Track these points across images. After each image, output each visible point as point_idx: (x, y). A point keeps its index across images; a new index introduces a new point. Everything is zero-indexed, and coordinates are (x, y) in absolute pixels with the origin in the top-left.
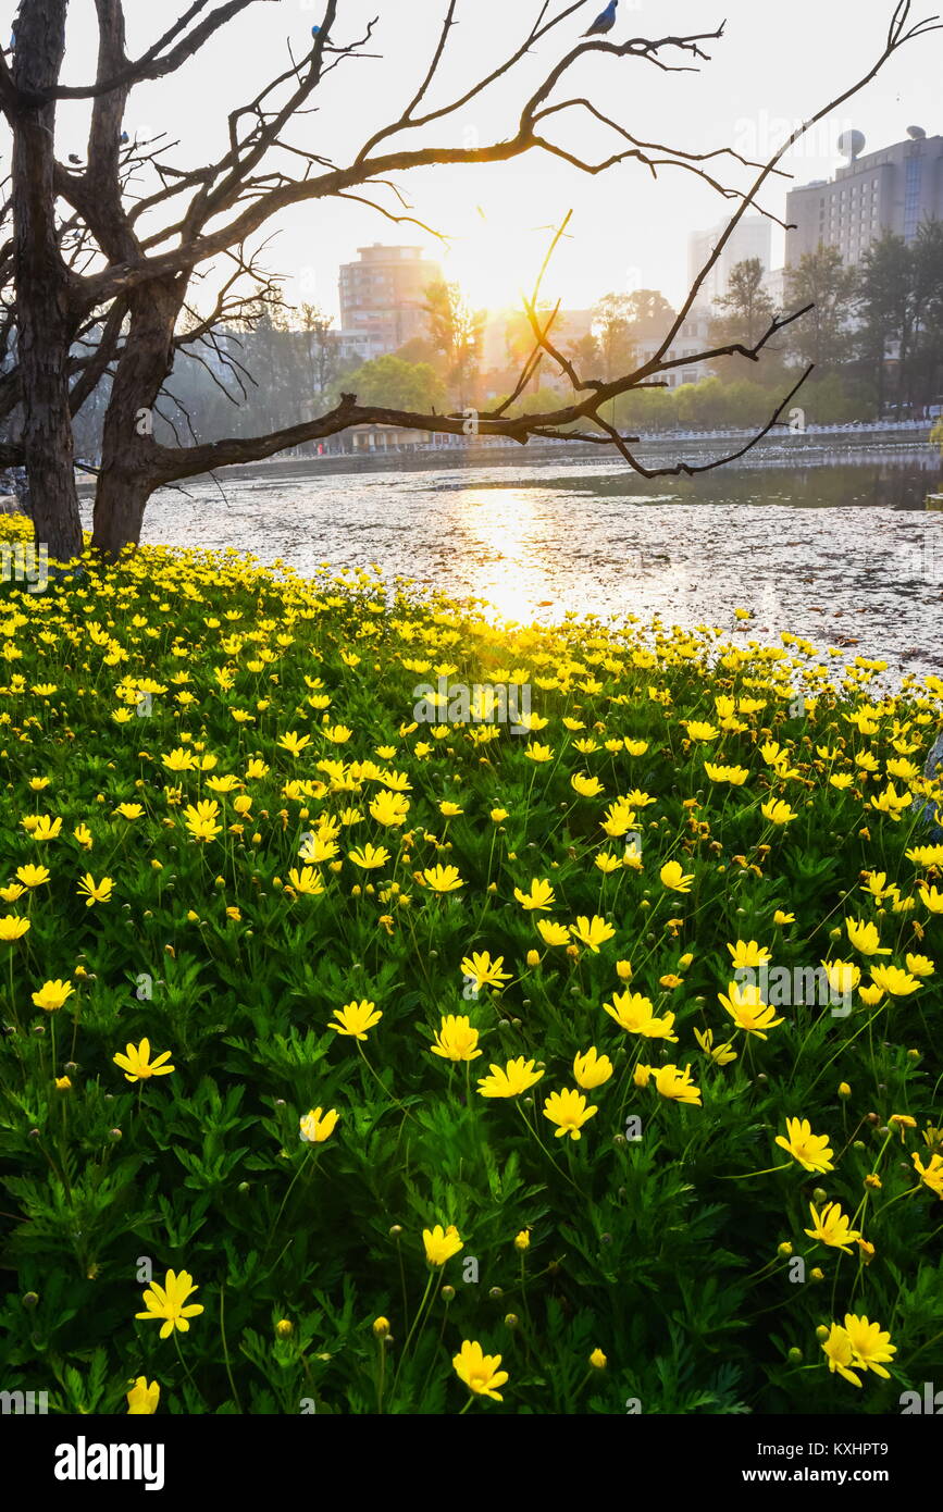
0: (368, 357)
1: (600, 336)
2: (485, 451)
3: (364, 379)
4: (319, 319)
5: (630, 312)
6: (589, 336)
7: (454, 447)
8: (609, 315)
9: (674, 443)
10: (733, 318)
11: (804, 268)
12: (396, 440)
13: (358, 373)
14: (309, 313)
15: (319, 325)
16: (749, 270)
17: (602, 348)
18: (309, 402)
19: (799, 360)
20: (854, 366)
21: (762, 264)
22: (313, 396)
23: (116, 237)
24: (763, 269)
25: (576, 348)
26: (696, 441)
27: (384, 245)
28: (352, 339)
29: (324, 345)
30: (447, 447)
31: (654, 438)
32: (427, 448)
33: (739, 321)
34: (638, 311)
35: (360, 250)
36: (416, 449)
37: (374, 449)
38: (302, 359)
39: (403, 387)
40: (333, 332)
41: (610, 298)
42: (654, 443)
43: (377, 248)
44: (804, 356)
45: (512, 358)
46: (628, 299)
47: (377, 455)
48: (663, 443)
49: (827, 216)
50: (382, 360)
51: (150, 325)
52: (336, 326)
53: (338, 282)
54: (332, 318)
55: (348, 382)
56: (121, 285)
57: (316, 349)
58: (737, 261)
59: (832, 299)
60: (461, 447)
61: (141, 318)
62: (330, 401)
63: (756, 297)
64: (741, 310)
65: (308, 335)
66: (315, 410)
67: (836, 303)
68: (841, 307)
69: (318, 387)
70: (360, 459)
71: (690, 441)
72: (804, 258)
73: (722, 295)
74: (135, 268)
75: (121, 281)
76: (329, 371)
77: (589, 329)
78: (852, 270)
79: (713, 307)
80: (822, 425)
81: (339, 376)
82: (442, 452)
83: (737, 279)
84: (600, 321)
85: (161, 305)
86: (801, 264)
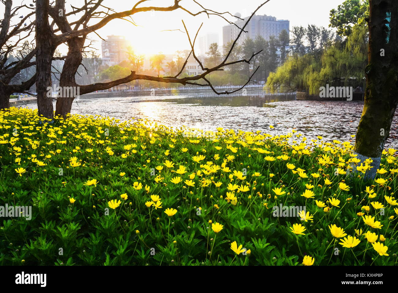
0: (110, 65)
1: (175, 61)
2: (145, 92)
3: (109, 72)
4: (96, 55)
5: (183, 55)
6: (173, 61)
7: (136, 91)
8: (178, 56)
9: (197, 90)
10: (211, 58)
11: (228, 46)
12: (119, 88)
13: (108, 70)
14: (93, 53)
15: (96, 56)
16: (214, 46)
17: (176, 65)
18: (93, 78)
19: (228, 69)
20: (242, 71)
21: (217, 44)
22: (94, 76)
23: (64, 25)
24: (218, 46)
25: (170, 65)
26: (202, 90)
27: (115, 35)
28: (105, 60)
29: (97, 62)
30: (134, 91)
31: (191, 89)
32: (128, 91)
33: (212, 58)
34: (185, 55)
35: (107, 36)
36: (125, 91)
37: (113, 91)
38: (91, 65)
39: (121, 74)
40: (100, 58)
41: (178, 51)
42: (192, 90)
43: (113, 36)
44: (229, 68)
45: (152, 67)
46: (183, 52)
47: (113, 93)
48: (194, 90)
49: (233, 33)
50: (115, 67)
51: (75, 50)
52: (101, 57)
53: (101, 45)
54: (100, 55)
55: (105, 72)
56: (67, 38)
57: (95, 63)
58: (211, 43)
59: (235, 54)
60: (138, 91)
61: (72, 48)
62: (100, 77)
63: (217, 52)
64: (213, 56)
65: (93, 59)
66: (95, 80)
67: (236, 55)
68: (238, 56)
69: (95, 73)
70: (108, 94)
71: (201, 90)
72: (228, 43)
73: (208, 52)
74: (72, 34)
75: (67, 37)
76: (99, 69)
77: (172, 60)
78: (240, 47)
79: (205, 55)
80: (235, 85)
81: (102, 71)
82: (133, 92)
83: (211, 48)
84: (175, 58)
85: (78, 44)
86: (227, 45)
